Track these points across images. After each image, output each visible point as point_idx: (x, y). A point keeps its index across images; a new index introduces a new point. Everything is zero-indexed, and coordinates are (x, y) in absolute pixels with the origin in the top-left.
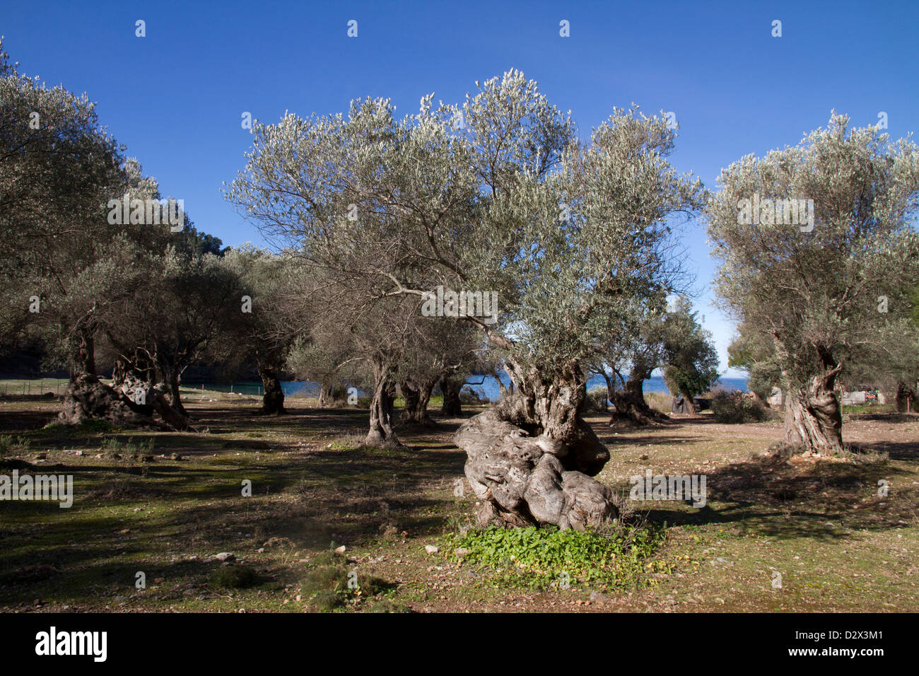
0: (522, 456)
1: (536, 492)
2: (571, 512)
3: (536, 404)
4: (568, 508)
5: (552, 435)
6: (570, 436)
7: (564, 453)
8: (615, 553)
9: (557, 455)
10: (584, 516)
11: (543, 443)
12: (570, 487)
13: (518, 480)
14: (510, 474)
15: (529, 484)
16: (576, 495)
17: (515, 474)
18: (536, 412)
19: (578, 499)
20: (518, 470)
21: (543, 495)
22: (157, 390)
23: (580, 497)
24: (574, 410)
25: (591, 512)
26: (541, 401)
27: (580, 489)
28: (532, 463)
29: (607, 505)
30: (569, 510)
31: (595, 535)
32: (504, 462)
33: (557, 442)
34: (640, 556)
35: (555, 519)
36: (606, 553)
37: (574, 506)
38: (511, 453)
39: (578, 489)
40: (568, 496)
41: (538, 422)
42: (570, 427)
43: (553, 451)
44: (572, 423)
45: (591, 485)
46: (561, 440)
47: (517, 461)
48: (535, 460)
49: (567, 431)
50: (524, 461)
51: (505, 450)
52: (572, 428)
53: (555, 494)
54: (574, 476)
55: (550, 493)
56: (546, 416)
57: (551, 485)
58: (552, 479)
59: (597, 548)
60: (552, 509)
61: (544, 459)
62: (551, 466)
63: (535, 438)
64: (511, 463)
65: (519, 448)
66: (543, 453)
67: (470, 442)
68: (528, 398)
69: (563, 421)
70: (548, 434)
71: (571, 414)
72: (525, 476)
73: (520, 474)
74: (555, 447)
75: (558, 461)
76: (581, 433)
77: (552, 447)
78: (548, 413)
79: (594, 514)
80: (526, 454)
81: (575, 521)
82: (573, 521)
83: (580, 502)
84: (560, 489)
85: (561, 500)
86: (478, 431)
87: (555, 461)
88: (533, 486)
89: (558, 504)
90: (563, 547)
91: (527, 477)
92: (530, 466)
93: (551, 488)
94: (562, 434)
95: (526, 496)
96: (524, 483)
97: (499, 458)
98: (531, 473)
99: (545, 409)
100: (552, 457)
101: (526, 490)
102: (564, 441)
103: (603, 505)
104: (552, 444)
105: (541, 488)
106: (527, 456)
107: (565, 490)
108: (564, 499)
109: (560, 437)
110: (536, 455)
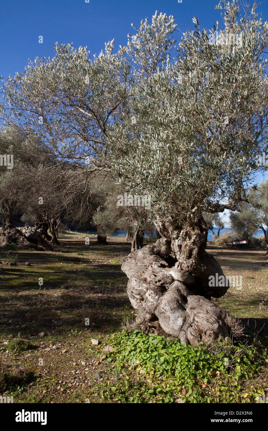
0: (156, 282)
1: (163, 310)
2: (190, 329)
3: (172, 244)
4: (187, 325)
5: (181, 267)
6: (194, 269)
7: (190, 281)
8: (220, 371)
9: (184, 283)
10: (200, 334)
11: (174, 273)
12: (191, 308)
13: (151, 300)
14: (147, 295)
15: (159, 303)
16: (195, 315)
17: (150, 295)
18: (172, 250)
19: (196, 319)
20: (153, 292)
21: (169, 313)
22: (38, 232)
23: (198, 317)
24: (196, 249)
25: (205, 330)
26: (175, 242)
27: (200, 311)
28: (165, 287)
29: (219, 326)
30: (189, 327)
31: (206, 352)
32: (145, 285)
33: (184, 273)
34: (242, 376)
35: (176, 333)
36: (211, 370)
37: (193, 324)
38: (149, 279)
39: (198, 311)
40: (189, 316)
41: (174, 257)
42: (194, 262)
43: (181, 279)
44: (195, 259)
45: (209, 308)
46: (188, 271)
47: (152, 286)
48: (166, 286)
49: (192, 265)
50: (157, 286)
51: (145, 276)
52: (195, 263)
53: (178, 313)
54: (196, 299)
55: (174, 312)
56: (179, 253)
57: (175, 306)
58: (178, 301)
59: (204, 366)
60: (174, 325)
61: (174, 285)
62: (179, 290)
63: (170, 269)
64: (148, 287)
65: (155, 276)
66: (173, 280)
67: (128, 269)
68: (166, 239)
69: (189, 257)
70: (178, 266)
71: (195, 252)
72: (157, 297)
73: (153, 295)
74: (182, 277)
75: (184, 287)
76: (203, 267)
77: (180, 277)
78: (180, 251)
79: (208, 332)
80: (159, 281)
81: (192, 337)
82: (190, 337)
83: (197, 322)
84: (184, 309)
85: (183, 318)
86: (133, 261)
87: (182, 287)
88: (162, 306)
89: (180, 321)
90: (175, 360)
91: (159, 298)
92: (162, 289)
93: (176, 308)
94: (188, 267)
95: (156, 313)
96: (155, 303)
97: (142, 282)
98: (162, 295)
99: (177, 247)
100: (180, 284)
101: (156, 308)
102: (190, 273)
103: (216, 326)
104: (180, 274)
105: (167, 308)
106: (160, 282)
107: (187, 310)
108: (186, 318)
109: (187, 269)
110: (168, 282)
